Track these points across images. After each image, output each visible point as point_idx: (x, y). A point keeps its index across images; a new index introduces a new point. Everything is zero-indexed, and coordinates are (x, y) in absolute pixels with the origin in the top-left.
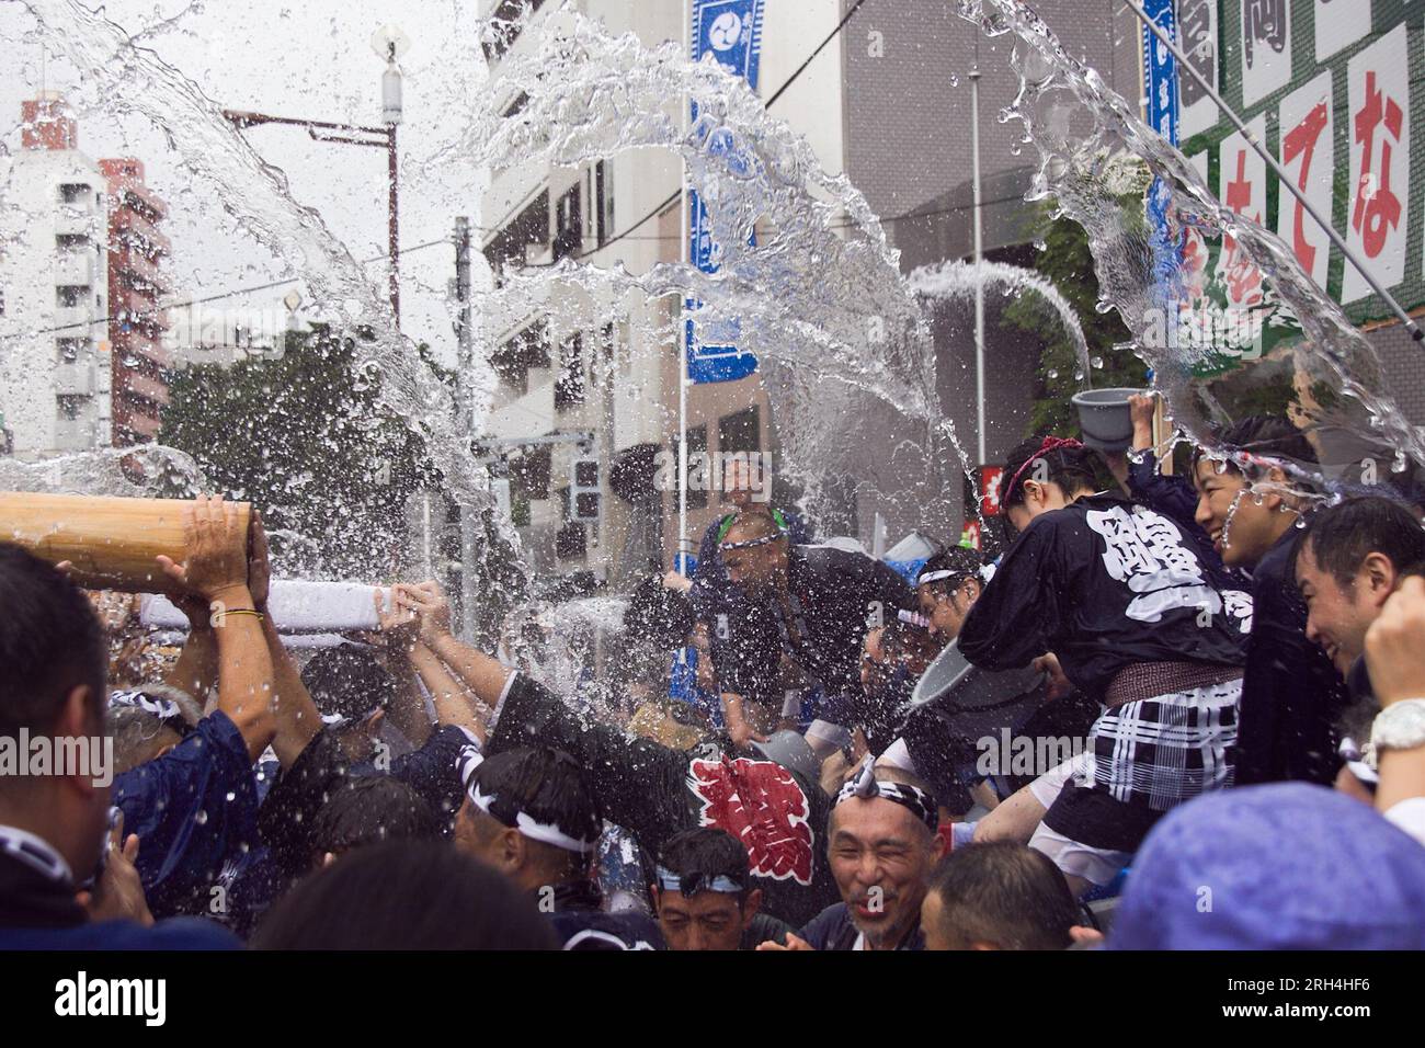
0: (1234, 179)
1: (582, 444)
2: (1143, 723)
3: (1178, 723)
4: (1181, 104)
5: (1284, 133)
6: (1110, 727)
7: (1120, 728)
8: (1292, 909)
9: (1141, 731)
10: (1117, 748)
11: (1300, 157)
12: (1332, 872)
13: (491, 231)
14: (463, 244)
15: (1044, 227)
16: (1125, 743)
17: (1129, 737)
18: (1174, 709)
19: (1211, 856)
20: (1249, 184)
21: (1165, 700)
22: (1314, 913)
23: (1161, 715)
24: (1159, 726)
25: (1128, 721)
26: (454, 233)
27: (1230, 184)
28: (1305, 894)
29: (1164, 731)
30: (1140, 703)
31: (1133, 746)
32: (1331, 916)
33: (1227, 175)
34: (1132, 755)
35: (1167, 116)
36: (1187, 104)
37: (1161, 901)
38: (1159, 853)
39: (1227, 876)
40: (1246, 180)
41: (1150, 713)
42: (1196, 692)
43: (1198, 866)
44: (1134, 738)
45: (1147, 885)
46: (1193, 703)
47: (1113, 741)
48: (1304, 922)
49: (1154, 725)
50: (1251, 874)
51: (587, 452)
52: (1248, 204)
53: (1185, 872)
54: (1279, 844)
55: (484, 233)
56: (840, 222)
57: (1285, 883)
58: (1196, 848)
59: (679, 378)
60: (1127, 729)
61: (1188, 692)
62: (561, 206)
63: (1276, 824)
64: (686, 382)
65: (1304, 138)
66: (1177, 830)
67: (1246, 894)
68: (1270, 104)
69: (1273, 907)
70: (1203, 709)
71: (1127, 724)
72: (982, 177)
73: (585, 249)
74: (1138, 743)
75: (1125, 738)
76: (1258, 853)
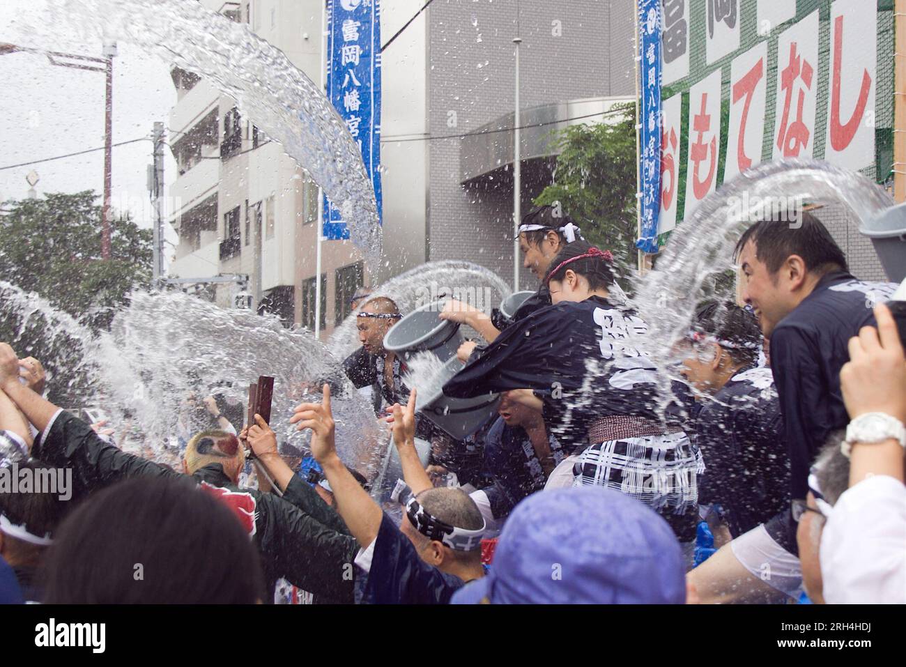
0: (699, 113)
1: (240, 283)
2: (616, 456)
3: (639, 456)
4: (663, 62)
5: (733, 82)
6: (594, 457)
7: (600, 458)
8: (586, 547)
9: (615, 461)
10: (598, 471)
11: (744, 98)
12: (608, 528)
13: (179, 133)
14: (159, 142)
15: (562, 145)
16: (603, 468)
17: (607, 465)
18: (636, 448)
19: (544, 520)
20: (709, 116)
21: (631, 441)
22: (597, 549)
23: (628, 452)
24: (627, 458)
25: (607, 454)
26: (153, 133)
27: (696, 116)
28: (593, 539)
29: (630, 461)
30: (614, 442)
31: (609, 470)
32: (608, 551)
33: (694, 110)
34: (607, 476)
35: (654, 68)
36: (667, 61)
37: (517, 545)
38: (517, 520)
39: (552, 530)
40: (707, 114)
41: (621, 449)
42: (651, 438)
43: (536, 526)
44: (610, 466)
45: (511, 538)
46: (649, 445)
47: (595, 467)
48: (592, 554)
49: (623, 457)
50: (566, 529)
51: (244, 289)
52: (707, 130)
53: (530, 528)
54: (581, 514)
55: (174, 134)
56: (423, 137)
57: (583, 533)
58: (536, 517)
59: (317, 236)
60: (605, 459)
61: (647, 438)
62: (227, 120)
63: (579, 504)
64: (321, 238)
65: (747, 85)
66: (527, 508)
67: (562, 539)
68: (725, 64)
69: (576, 546)
70: (656, 450)
71: (606, 456)
72: (521, 110)
73: (244, 148)
74: (612, 469)
75: (604, 465)
76: (570, 519)
